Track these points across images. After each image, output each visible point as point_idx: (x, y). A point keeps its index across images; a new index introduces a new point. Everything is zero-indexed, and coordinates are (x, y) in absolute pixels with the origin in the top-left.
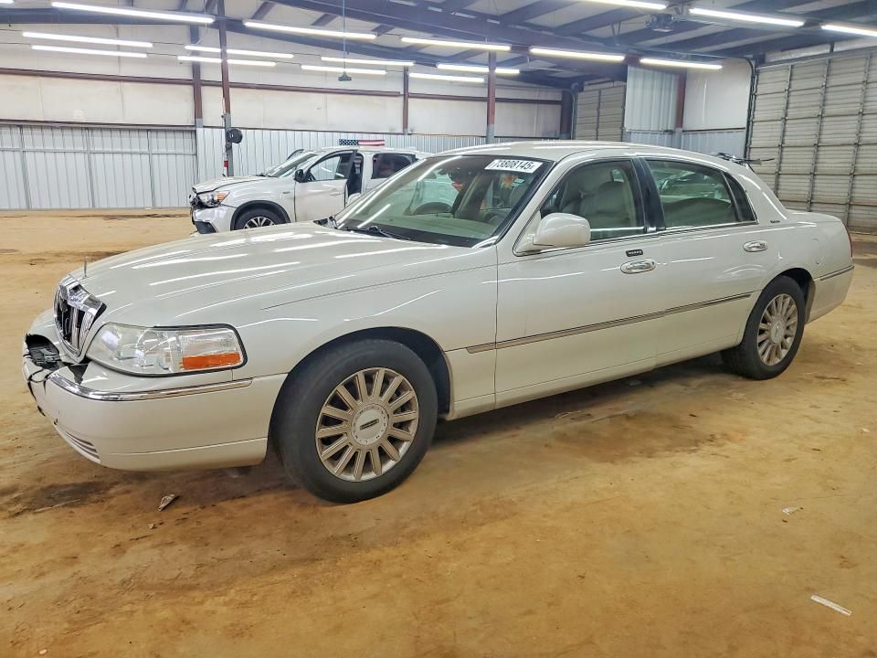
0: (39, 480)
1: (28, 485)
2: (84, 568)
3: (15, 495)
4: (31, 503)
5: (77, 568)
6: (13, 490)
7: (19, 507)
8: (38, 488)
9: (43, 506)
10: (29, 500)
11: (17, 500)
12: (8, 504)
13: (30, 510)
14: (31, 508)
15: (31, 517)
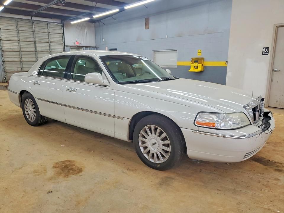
0: (267, 169)
1: (271, 169)
2: (273, 148)
3: (277, 168)
4: (274, 164)
5: (274, 149)
6: (276, 170)
7: (278, 165)
8: (268, 167)
9: (272, 162)
10: (274, 165)
11: (277, 166)
12: (280, 167)
13: (276, 163)
14: (275, 162)
15: (277, 161)
